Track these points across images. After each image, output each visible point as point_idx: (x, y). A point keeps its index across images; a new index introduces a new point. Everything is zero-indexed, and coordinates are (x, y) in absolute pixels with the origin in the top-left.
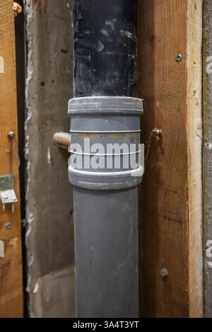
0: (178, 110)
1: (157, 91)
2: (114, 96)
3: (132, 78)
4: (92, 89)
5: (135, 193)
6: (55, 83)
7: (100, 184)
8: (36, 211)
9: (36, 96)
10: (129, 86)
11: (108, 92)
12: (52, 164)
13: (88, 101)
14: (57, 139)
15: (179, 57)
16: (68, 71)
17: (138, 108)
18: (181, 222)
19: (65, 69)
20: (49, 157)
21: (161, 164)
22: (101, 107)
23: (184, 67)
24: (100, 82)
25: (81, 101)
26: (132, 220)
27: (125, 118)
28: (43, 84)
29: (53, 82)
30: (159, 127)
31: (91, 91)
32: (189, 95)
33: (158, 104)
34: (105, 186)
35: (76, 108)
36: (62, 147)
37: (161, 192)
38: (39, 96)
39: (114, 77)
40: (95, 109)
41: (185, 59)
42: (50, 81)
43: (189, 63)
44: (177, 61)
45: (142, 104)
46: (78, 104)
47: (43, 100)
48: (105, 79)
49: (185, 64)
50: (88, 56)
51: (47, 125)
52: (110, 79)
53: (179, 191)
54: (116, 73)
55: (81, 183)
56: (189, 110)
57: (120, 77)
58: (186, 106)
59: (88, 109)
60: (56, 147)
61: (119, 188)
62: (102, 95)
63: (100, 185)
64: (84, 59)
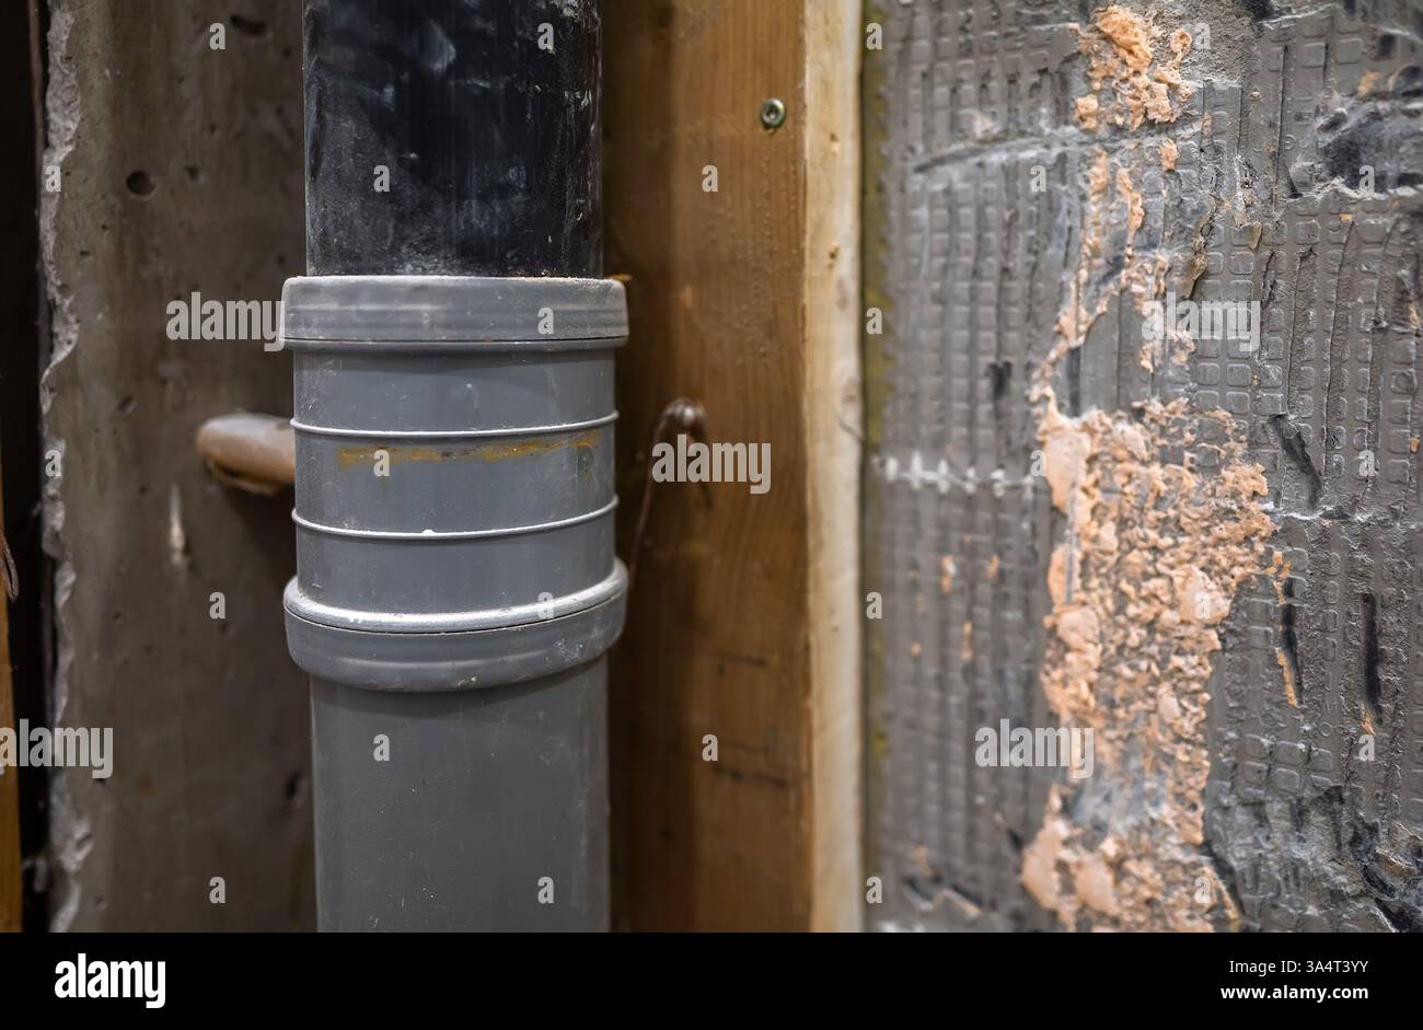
0: (772, 329)
1: (686, 238)
2: (505, 273)
3: (580, 191)
4: (401, 238)
5: (595, 685)
6: (202, 179)
7: (445, 666)
8: (107, 808)
9: (105, 242)
10: (568, 229)
11: (476, 255)
12: (193, 567)
13: (383, 293)
14: (216, 452)
15: (773, 109)
16: (270, 122)
17: (606, 325)
18: (781, 784)
19: (254, 111)
20: (176, 533)
21: (699, 548)
22: (447, 326)
23: (793, 156)
24: (439, 211)
25: (350, 294)
26: (582, 803)
27: (550, 370)
28: (137, 182)
29: (193, 172)
30: (693, 398)
31: (394, 250)
32: (813, 268)
33: (687, 296)
34: (466, 672)
35: (323, 326)
36: (245, 485)
37: (703, 668)
38: (121, 244)
39: (506, 190)
40: (420, 335)
41: (799, 122)
42: (176, 167)
43: (811, 137)
44: (767, 126)
45: (622, 304)
46: (334, 306)
47: (142, 260)
48: (462, 196)
49: (796, 143)
50: (380, 88)
51: (164, 382)
52: (484, 198)
53: (775, 659)
54: (512, 174)
55: (355, 665)
56: (815, 329)
57: (528, 191)
58: (799, 315)
59: (383, 333)
60: (213, 489)
61: (526, 675)
62: (451, 270)
63: (443, 670)
64: (361, 101)
